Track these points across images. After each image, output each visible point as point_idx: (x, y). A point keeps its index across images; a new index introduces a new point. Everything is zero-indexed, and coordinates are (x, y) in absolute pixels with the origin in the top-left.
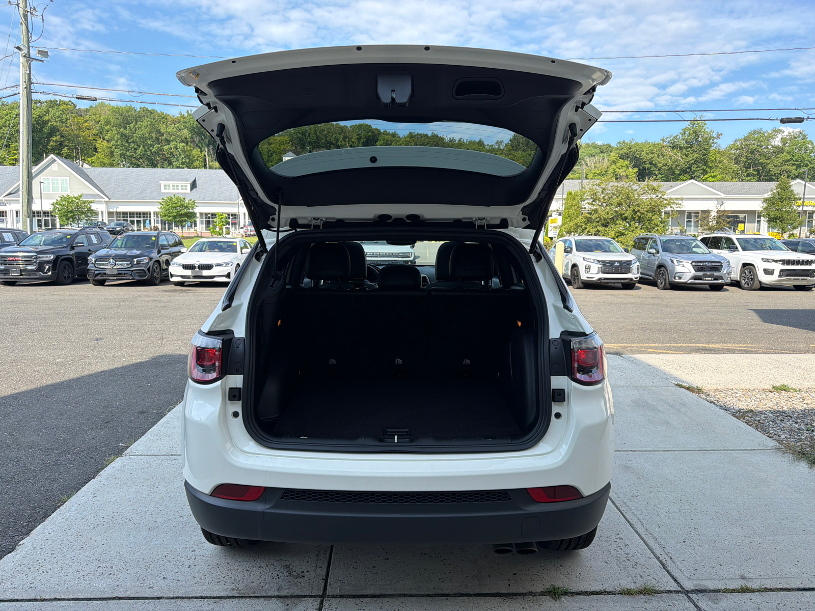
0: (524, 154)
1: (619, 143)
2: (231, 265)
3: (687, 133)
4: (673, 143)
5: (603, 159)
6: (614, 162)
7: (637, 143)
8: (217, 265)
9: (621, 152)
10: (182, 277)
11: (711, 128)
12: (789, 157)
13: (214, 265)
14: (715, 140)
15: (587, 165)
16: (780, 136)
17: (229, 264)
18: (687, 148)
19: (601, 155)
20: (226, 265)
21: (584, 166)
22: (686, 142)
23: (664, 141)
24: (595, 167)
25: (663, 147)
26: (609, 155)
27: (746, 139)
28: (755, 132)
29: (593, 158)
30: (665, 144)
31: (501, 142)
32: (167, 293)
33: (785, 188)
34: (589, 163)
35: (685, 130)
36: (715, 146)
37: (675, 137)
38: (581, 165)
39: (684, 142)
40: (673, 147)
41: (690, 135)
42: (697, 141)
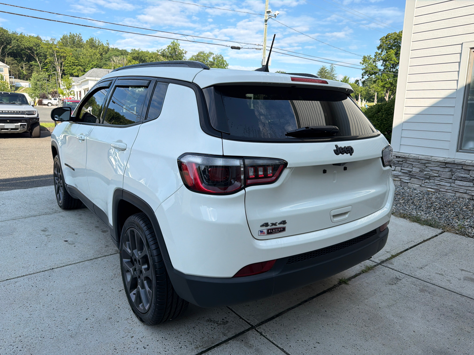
0: (72, 49)
1: (132, 50)
3: (170, 48)
4: (163, 54)
5: (124, 59)
6: (130, 61)
7: (142, 51)
9: (134, 55)
14: (184, 55)
15: (114, 61)
18: (170, 57)
19: (122, 56)
21: (113, 62)
22: (170, 53)
24: (119, 63)
25: (158, 55)
26: (127, 57)
29: (117, 57)
30: (159, 53)
34: (115, 60)
35: (169, 47)
36: (184, 58)
37: (164, 50)
38: (111, 61)
39: (168, 54)
40: (163, 56)
41: (171, 50)
42: (175, 54)
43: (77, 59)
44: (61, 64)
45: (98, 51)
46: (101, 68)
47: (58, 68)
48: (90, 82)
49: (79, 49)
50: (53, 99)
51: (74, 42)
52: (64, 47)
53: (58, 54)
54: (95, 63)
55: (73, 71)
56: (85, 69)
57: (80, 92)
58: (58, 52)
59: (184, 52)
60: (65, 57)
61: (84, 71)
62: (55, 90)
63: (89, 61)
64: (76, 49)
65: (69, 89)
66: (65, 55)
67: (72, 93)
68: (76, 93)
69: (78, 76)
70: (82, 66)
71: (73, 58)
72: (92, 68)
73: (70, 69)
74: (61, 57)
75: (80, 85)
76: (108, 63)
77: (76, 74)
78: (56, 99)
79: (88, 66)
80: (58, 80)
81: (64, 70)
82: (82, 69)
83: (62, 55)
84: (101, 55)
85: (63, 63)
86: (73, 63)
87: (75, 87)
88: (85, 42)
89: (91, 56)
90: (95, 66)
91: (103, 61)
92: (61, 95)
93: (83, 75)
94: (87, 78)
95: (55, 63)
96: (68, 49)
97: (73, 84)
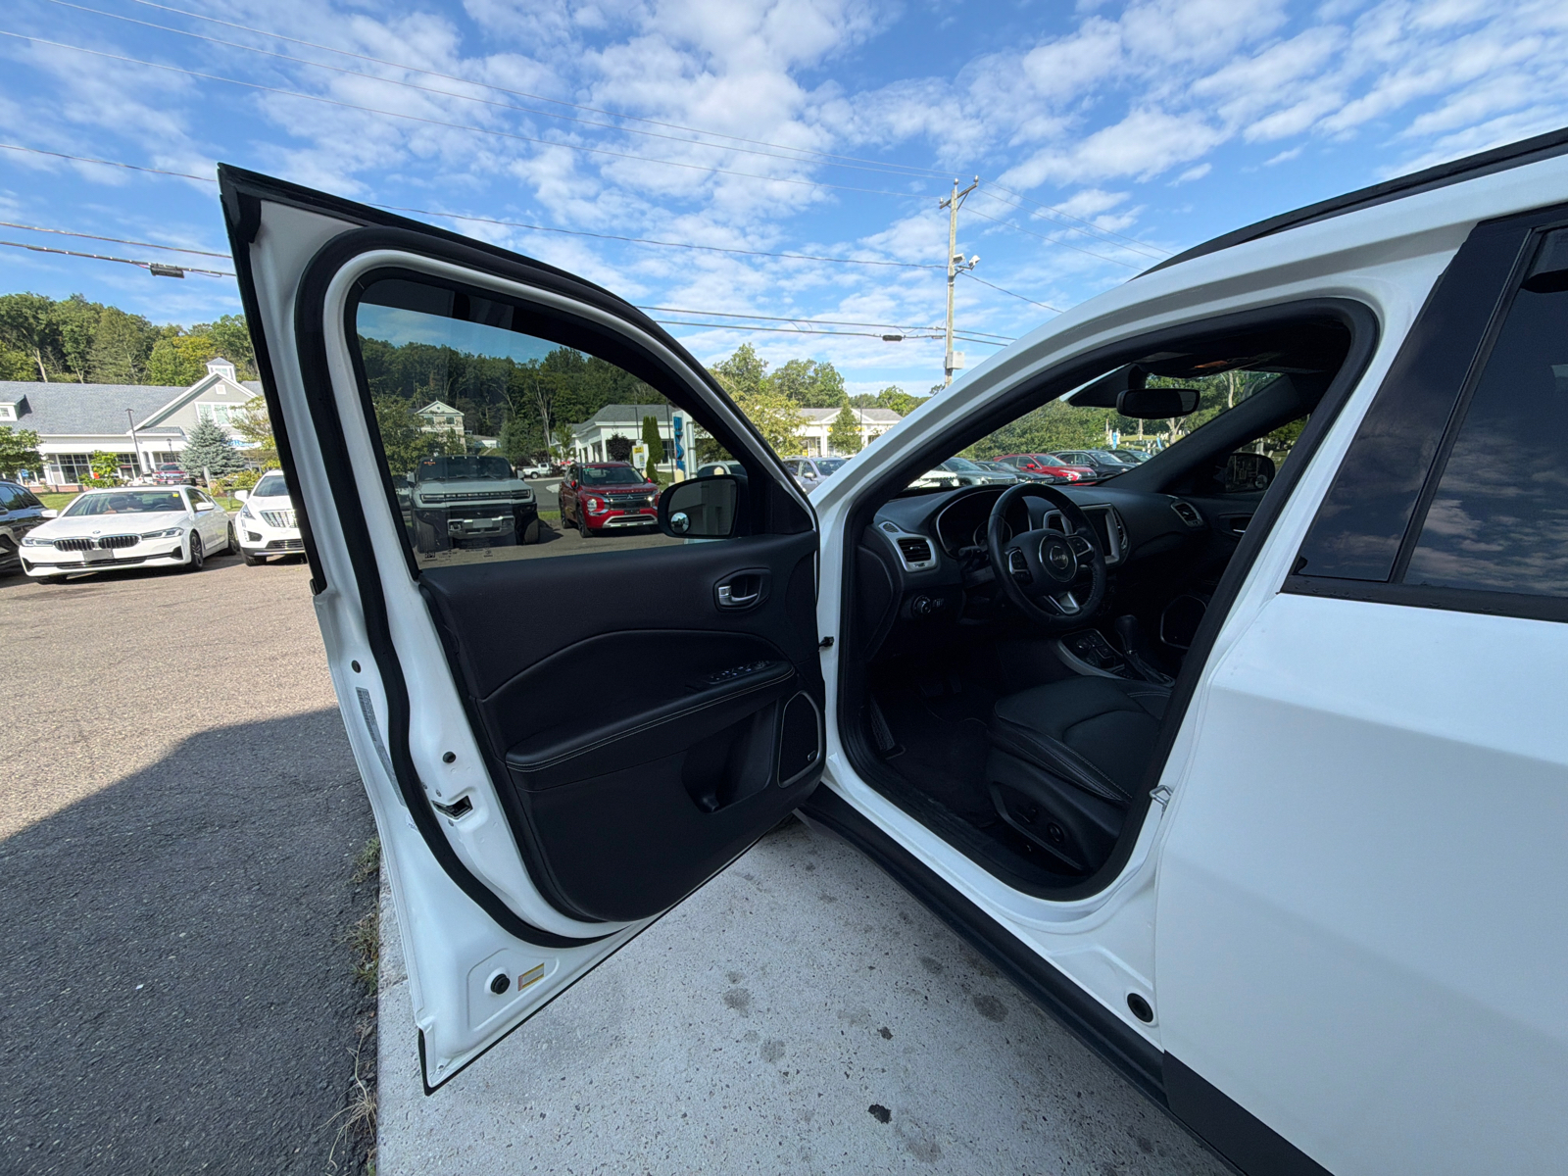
0: (566, 376)
2: (180, 534)
3: (737, 359)
8: (146, 536)
10: (60, 565)
11: (759, 355)
12: (823, 388)
13: (140, 537)
14: (763, 369)
15: (638, 391)
16: (813, 367)
17: (174, 532)
18: (738, 375)
20: (168, 534)
21: (635, 393)
22: (738, 368)
23: (715, 366)
27: (786, 369)
28: (792, 362)
30: (718, 370)
31: (536, 361)
32: (29, 603)
33: (846, 413)
34: (639, 389)
35: (735, 356)
36: (763, 374)
37: (727, 363)
38: (632, 392)
39: (735, 368)
40: (726, 374)
41: (740, 361)
42: (747, 368)
43: (574, 391)
44: (549, 403)
45: (609, 375)
46: (616, 403)
47: (544, 411)
48: (602, 430)
49: (576, 375)
50: (539, 465)
51: (568, 364)
52: (553, 374)
53: (543, 386)
54: (604, 397)
55: (569, 414)
56: (588, 409)
57: (586, 450)
58: (541, 382)
59: (762, 364)
60: (553, 391)
61: (588, 414)
62: (542, 449)
63: (594, 395)
64: (571, 374)
65: (566, 445)
66: (554, 386)
67: (572, 453)
68: (578, 453)
69: (577, 422)
70: (583, 404)
71: (569, 391)
72: (601, 407)
73: (563, 411)
74: (547, 391)
75: (584, 438)
76: (627, 394)
77: (575, 418)
78: (544, 466)
79: (594, 402)
80: (543, 432)
81: (553, 414)
82: (584, 410)
83: (549, 386)
84: (615, 381)
85: (552, 402)
86: (568, 399)
87: (577, 442)
88: (586, 361)
89: (598, 386)
90: (605, 401)
91: (619, 392)
92: (552, 458)
93: (586, 420)
94: (598, 424)
95: (539, 403)
96: (559, 375)
97: (574, 436)
